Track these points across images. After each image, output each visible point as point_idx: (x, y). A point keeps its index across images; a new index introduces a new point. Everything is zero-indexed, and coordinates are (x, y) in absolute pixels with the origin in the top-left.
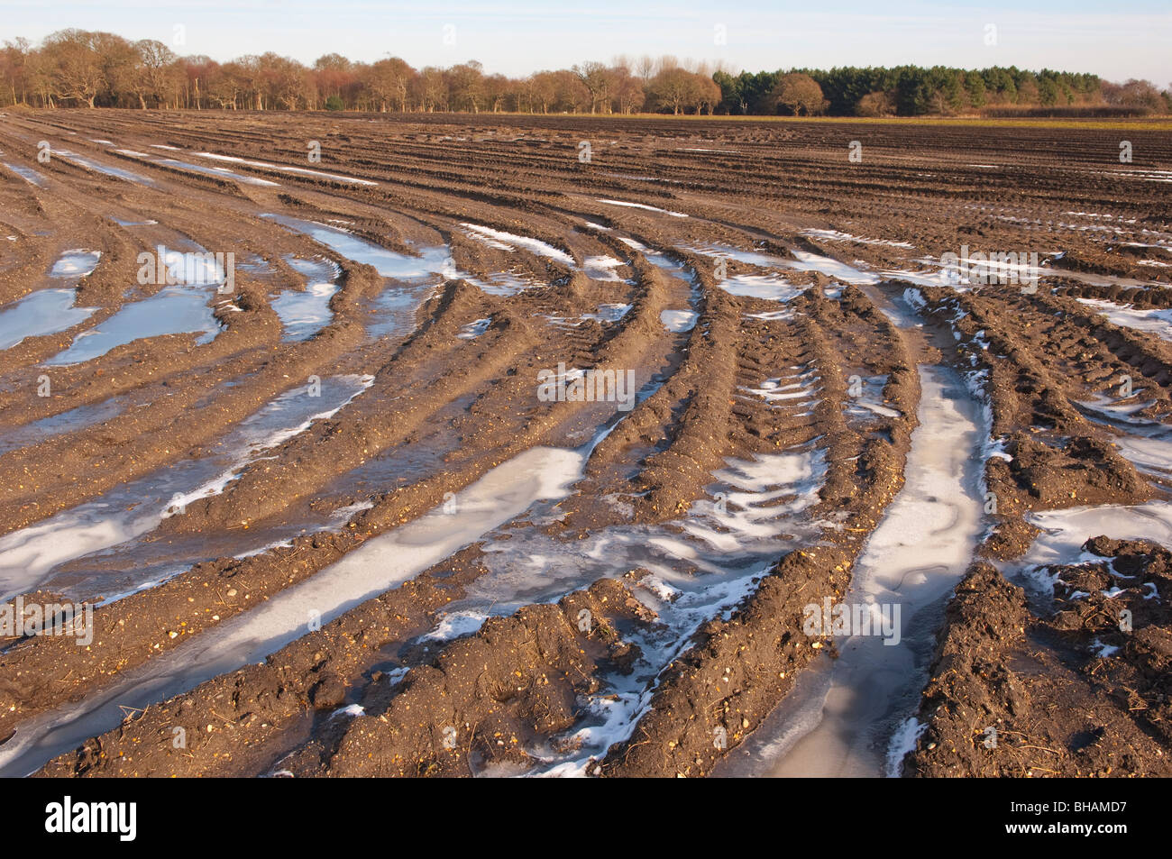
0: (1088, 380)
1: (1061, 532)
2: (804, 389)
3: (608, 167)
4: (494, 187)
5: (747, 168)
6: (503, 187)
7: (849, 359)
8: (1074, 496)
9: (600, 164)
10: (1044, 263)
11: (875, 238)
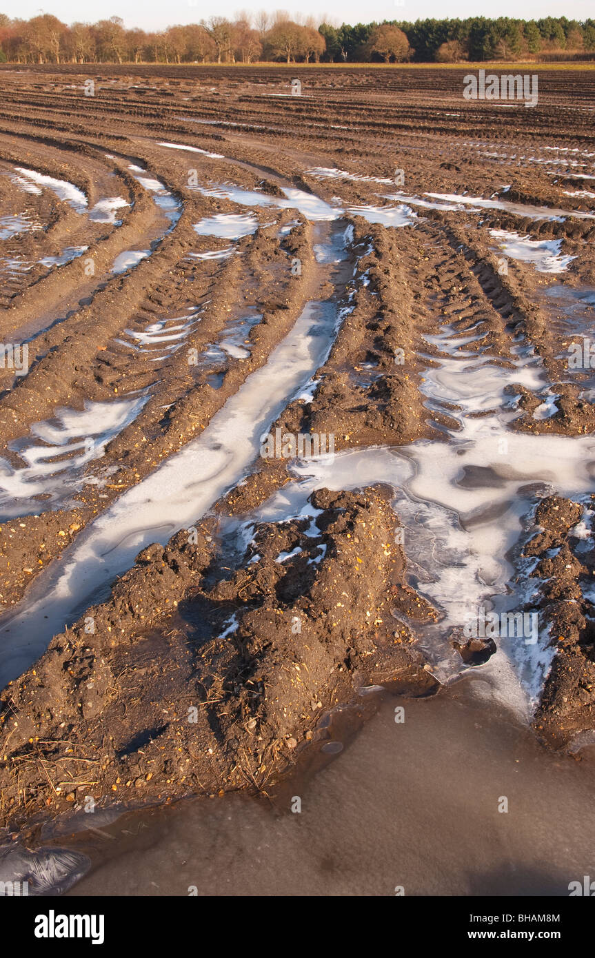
0: (446, 313)
1: (312, 478)
2: (182, 331)
3: (189, 112)
4: (75, 133)
5: (307, 111)
6: (82, 132)
7: (245, 298)
8: (347, 438)
9: (183, 109)
10: (493, 196)
11: (366, 175)
